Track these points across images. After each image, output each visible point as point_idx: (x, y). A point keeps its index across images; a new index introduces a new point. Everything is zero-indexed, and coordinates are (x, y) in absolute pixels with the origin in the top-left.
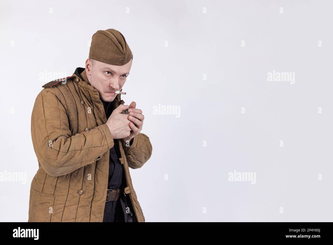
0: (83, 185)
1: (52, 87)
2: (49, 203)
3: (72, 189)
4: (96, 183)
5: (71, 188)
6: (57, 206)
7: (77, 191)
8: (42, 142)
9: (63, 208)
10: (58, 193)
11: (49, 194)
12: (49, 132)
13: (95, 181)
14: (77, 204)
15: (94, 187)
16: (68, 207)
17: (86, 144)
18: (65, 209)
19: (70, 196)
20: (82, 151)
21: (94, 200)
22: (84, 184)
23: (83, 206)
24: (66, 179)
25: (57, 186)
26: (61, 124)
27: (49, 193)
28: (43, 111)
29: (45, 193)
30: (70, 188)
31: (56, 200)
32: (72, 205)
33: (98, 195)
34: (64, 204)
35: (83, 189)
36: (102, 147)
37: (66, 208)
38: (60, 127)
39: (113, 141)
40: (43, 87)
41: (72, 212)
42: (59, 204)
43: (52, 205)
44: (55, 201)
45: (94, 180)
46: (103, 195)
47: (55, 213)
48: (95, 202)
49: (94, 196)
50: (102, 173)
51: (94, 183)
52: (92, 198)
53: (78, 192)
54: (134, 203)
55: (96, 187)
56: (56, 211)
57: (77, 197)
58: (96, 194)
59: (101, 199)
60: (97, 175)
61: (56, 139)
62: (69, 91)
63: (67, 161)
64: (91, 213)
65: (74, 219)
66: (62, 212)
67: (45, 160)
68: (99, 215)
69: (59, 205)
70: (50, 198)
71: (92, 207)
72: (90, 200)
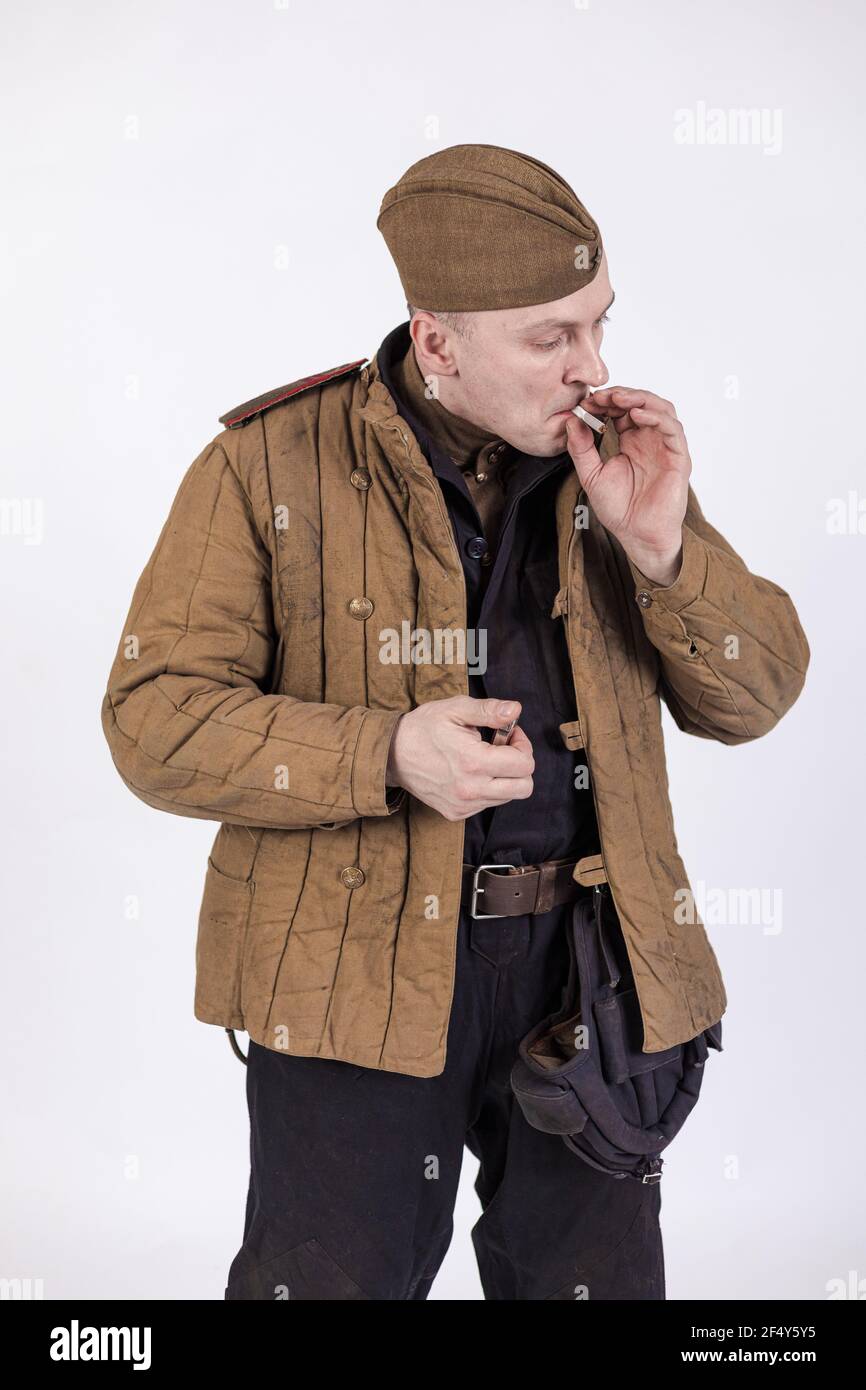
2: (232, 915)
3: (322, 860)
4: (413, 838)
5: (315, 854)
6: (261, 927)
9: (284, 938)
10: (265, 875)
11: (234, 878)
13: (411, 830)
14: (340, 925)
16: (303, 937)
18: (289, 944)
21: (408, 910)
22: (363, 842)
25: (262, 842)
27: (233, 872)
31: (258, 904)
32: (321, 930)
33: (418, 892)
34: (285, 921)
35: (360, 864)
37: (293, 940)
41: (316, 959)
42: (267, 923)
43: (245, 924)
44: (253, 907)
46: (444, 892)
47: (252, 957)
48: (414, 921)
49: (408, 895)
51: (403, 839)
53: (339, 876)
55: (414, 856)
56: (255, 949)
57: (337, 894)
58: (416, 885)
64: (396, 968)
65: (324, 988)
66: (275, 955)
69: (268, 927)
70: (237, 894)
71: (399, 941)
72: (388, 909)
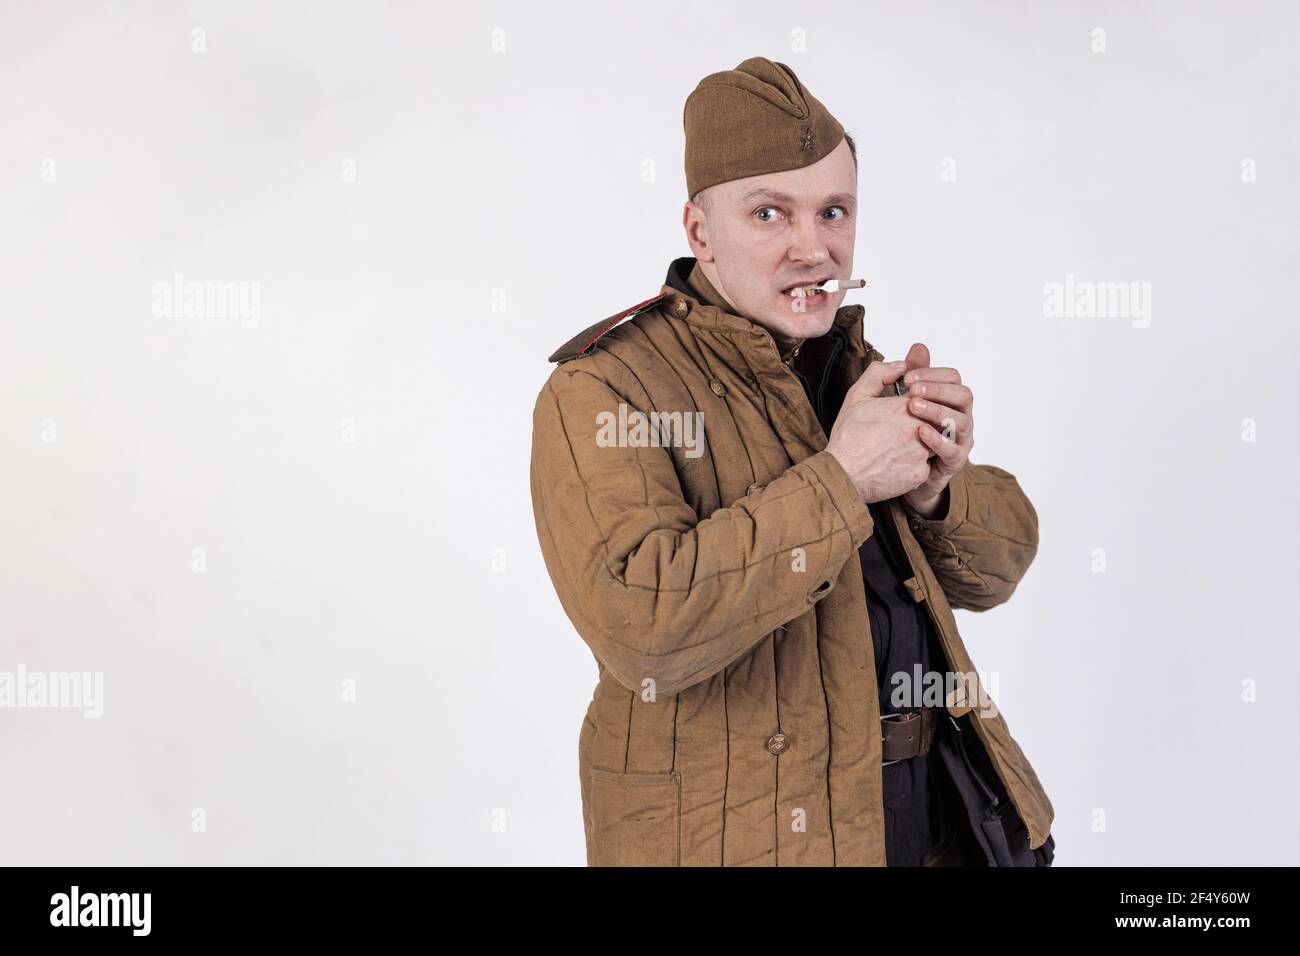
0: (782, 711)
1: (587, 352)
2: (660, 808)
3: (741, 736)
4: (832, 695)
5: (735, 732)
6: (694, 813)
7: (762, 743)
8: (586, 570)
9: (721, 817)
10: (690, 763)
11: (654, 774)
12: (606, 523)
13: (827, 689)
14: (771, 791)
15: (824, 713)
16: (739, 810)
17: (758, 542)
18: (727, 819)
19: (735, 764)
20: (751, 572)
21: (835, 762)
22: (784, 709)
23: (795, 797)
24: (709, 700)
25: (678, 735)
26: (646, 485)
27: (651, 770)
28: (568, 452)
29: (637, 772)
30: (731, 735)
31: (689, 792)
32: (755, 799)
33: (847, 742)
34: (718, 801)
35: (783, 729)
36: (826, 542)
37: (730, 816)
38: (647, 497)
39: (865, 509)
40: (552, 360)
41: (757, 827)
42: (700, 807)
43: (676, 814)
44: (683, 796)
45: (819, 683)
46: (868, 739)
47: (691, 842)
48: (843, 770)
49: (833, 747)
50: (849, 652)
51: (822, 698)
52: (824, 757)
53: (766, 746)
54: (995, 748)
55: (836, 711)
56: (693, 833)
57: (766, 763)
58: (840, 737)
59: (861, 753)
60: (829, 667)
61: (638, 546)
62: (656, 353)
63: (697, 622)
64: (834, 817)
65: (773, 852)
66: (717, 833)
67: (610, 638)
68: (868, 818)
69: (702, 811)
70: (662, 788)
71: (832, 792)
72: (818, 765)
